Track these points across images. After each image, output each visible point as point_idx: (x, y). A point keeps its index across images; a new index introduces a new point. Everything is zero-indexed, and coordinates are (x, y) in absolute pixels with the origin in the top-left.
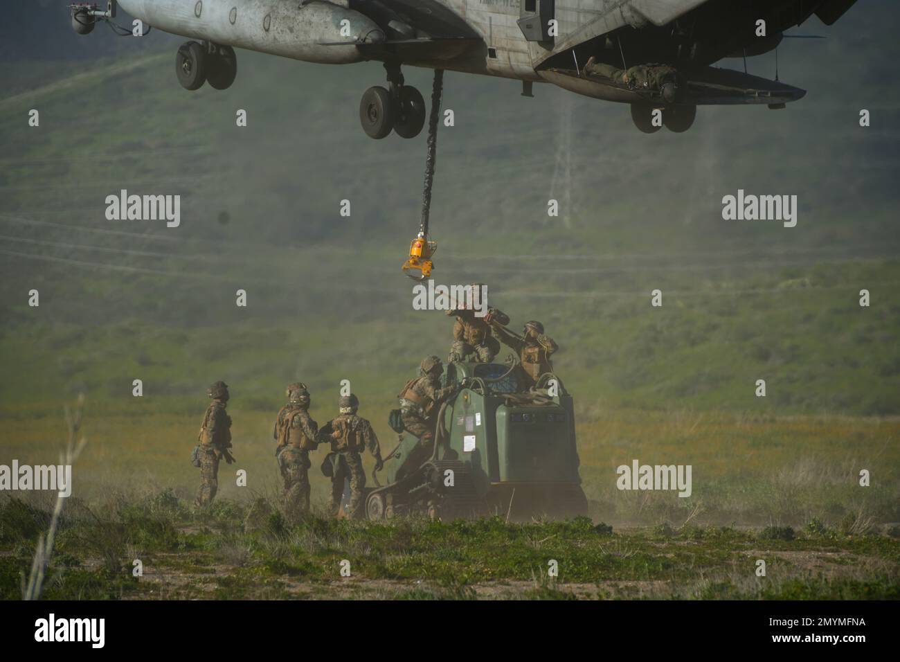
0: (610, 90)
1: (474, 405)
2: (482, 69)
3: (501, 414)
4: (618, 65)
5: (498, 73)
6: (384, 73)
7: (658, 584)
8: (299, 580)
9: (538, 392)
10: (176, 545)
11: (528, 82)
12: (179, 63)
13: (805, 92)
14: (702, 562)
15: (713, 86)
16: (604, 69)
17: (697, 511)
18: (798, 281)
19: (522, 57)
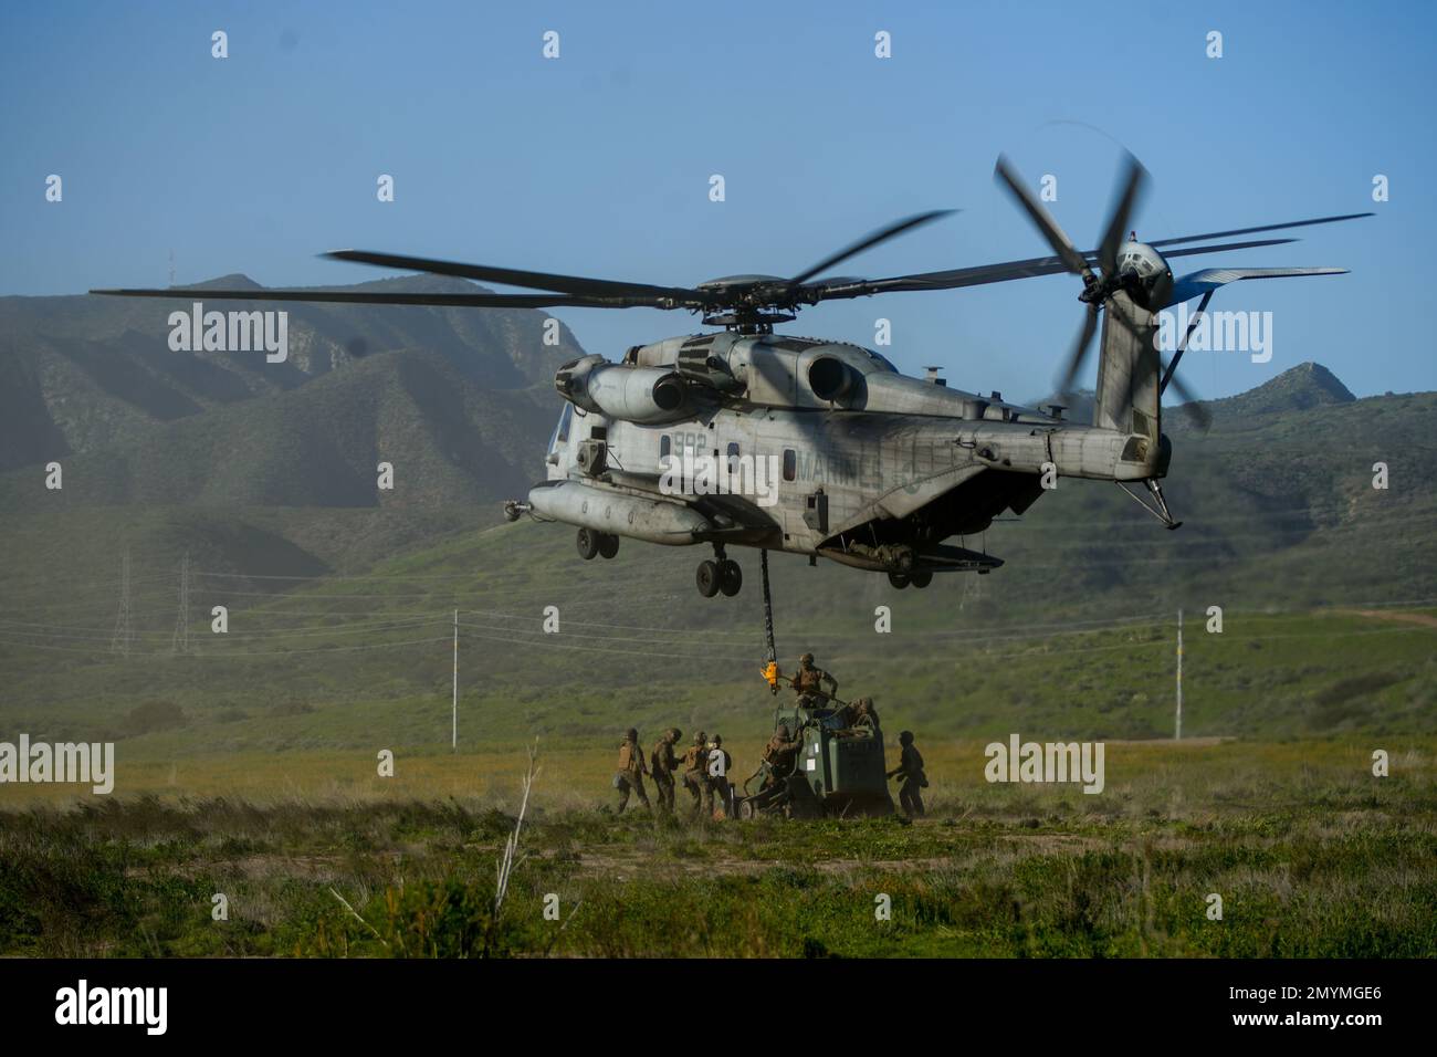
0: (867, 563)
1: (814, 738)
2: (780, 548)
3: (833, 744)
4: (872, 545)
5: (791, 551)
6: (713, 552)
7: (944, 861)
8: (694, 862)
9: (858, 728)
10: (606, 839)
11: (813, 558)
12: (579, 542)
13: (1002, 562)
14: (974, 844)
15: (936, 558)
16: (862, 548)
17: (970, 810)
18: (1039, 648)
19: (808, 540)
